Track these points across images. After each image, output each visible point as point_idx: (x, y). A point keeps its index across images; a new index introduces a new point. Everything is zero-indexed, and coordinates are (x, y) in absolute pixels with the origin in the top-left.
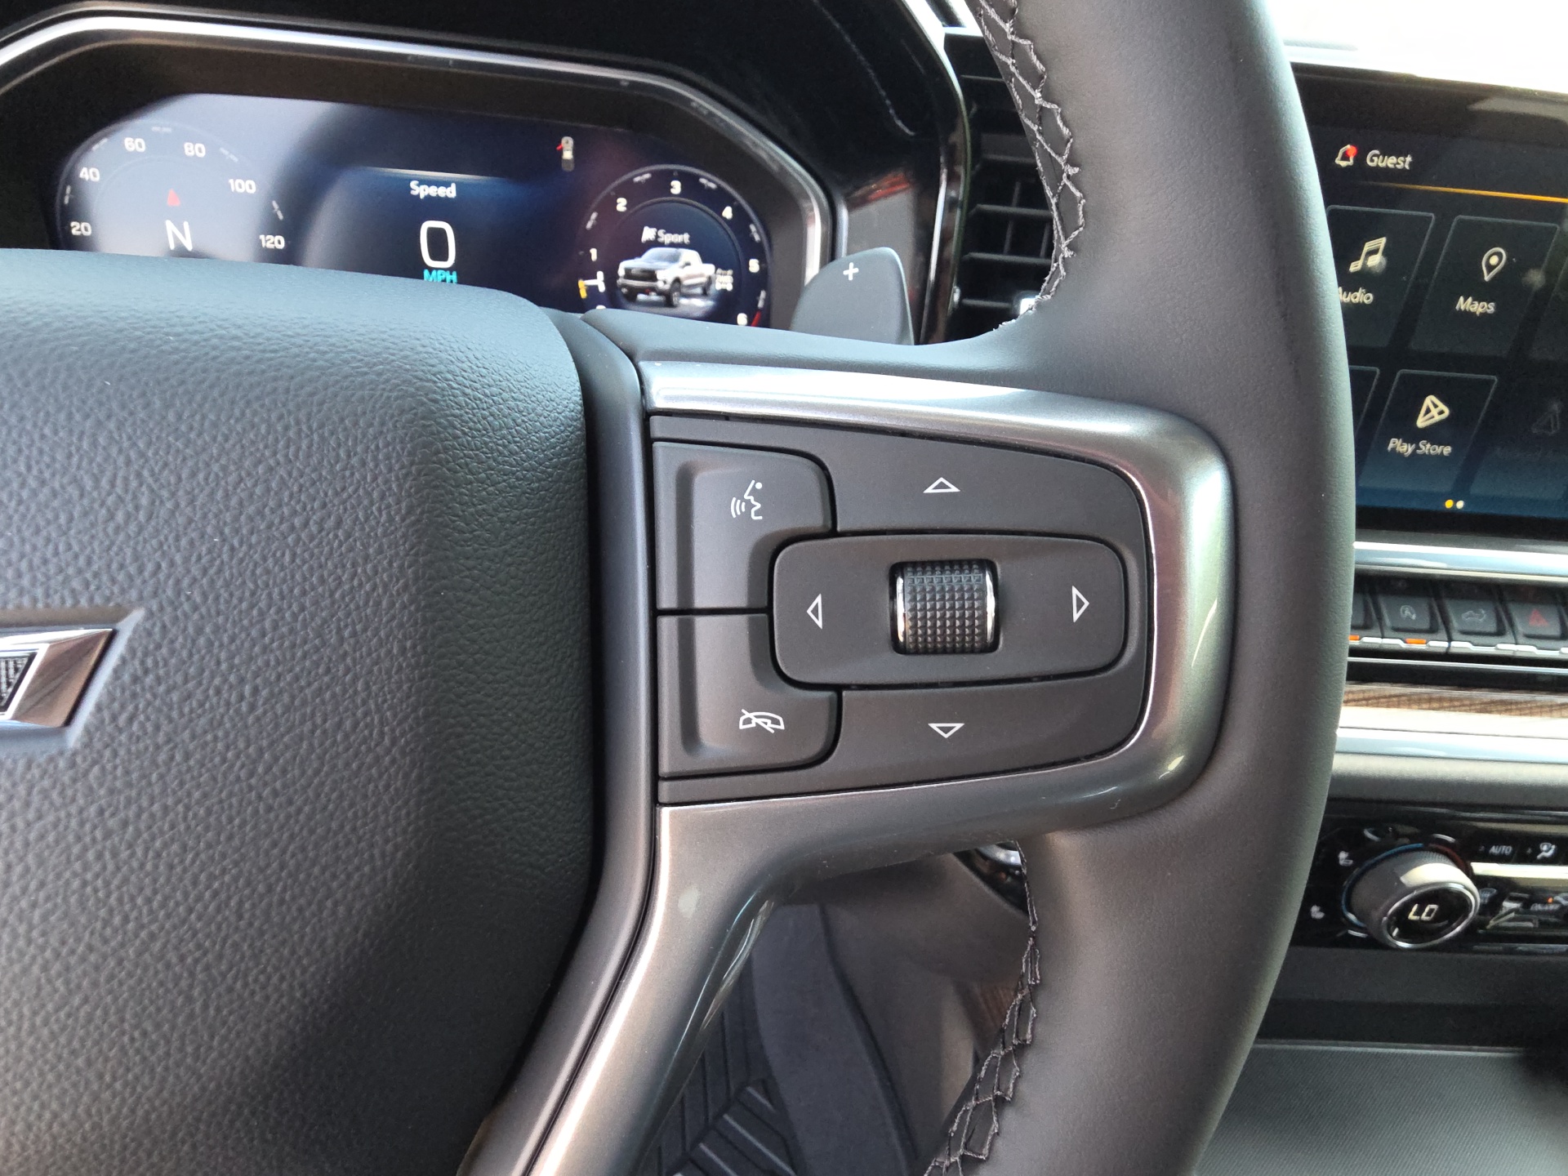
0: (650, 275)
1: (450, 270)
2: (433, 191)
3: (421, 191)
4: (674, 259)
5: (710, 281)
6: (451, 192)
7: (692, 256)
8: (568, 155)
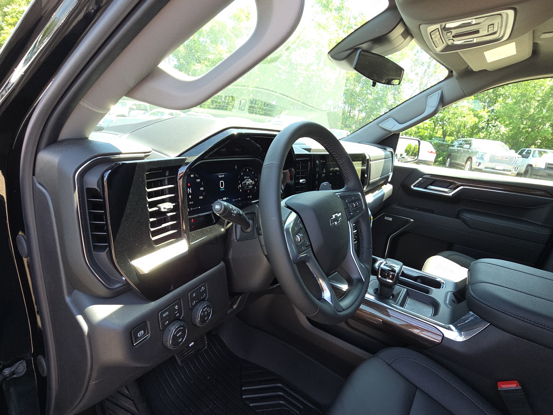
0: (245, 183)
1: (223, 188)
2: (221, 176)
3: (220, 176)
4: (248, 180)
5: (252, 183)
6: (223, 176)
7: (250, 180)
8: (236, 168)
